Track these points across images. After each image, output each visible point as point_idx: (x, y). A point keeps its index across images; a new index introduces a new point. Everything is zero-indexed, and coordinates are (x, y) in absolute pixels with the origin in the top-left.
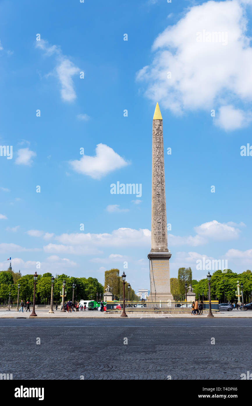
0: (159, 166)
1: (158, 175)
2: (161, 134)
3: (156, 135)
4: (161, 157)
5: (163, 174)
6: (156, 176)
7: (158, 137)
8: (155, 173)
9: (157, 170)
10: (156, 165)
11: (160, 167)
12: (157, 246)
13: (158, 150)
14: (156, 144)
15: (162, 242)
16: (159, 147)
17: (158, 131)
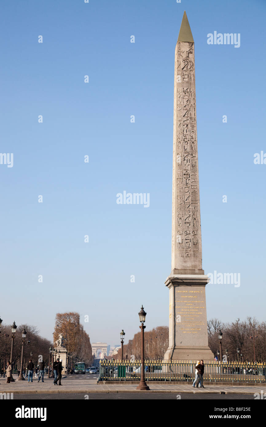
0: (187, 125)
1: (185, 140)
2: (191, 69)
3: (183, 69)
4: (191, 109)
5: (194, 139)
6: (183, 141)
7: (187, 73)
8: (180, 137)
9: (185, 131)
10: (182, 122)
11: (189, 126)
12: (185, 264)
13: (187, 97)
14: (182, 86)
15: (192, 257)
16: (189, 90)
17: (186, 63)
